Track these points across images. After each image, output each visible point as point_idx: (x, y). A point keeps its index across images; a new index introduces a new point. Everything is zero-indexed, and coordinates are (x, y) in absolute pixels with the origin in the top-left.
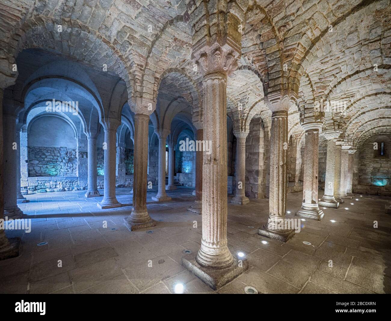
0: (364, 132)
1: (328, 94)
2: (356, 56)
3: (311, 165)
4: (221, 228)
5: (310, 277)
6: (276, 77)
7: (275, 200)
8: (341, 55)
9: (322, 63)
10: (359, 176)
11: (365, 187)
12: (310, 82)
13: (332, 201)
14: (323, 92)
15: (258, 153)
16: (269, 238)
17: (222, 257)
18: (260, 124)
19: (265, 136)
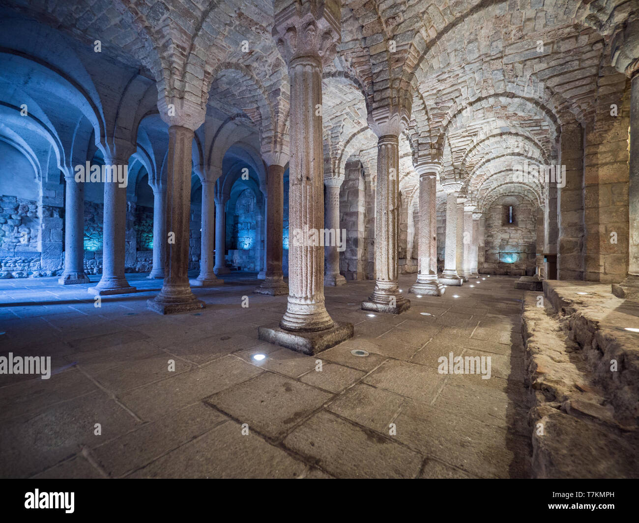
0: (490, 189)
1: (447, 126)
2: (477, 76)
3: (427, 222)
4: (316, 276)
5: (431, 339)
6: (383, 87)
7: (384, 259)
8: (459, 72)
9: (439, 81)
10: (486, 251)
11: (493, 266)
12: (425, 108)
13: (454, 278)
14: (441, 122)
15: (356, 214)
16: (376, 311)
17: (319, 317)
18: (359, 170)
19: (365, 189)
